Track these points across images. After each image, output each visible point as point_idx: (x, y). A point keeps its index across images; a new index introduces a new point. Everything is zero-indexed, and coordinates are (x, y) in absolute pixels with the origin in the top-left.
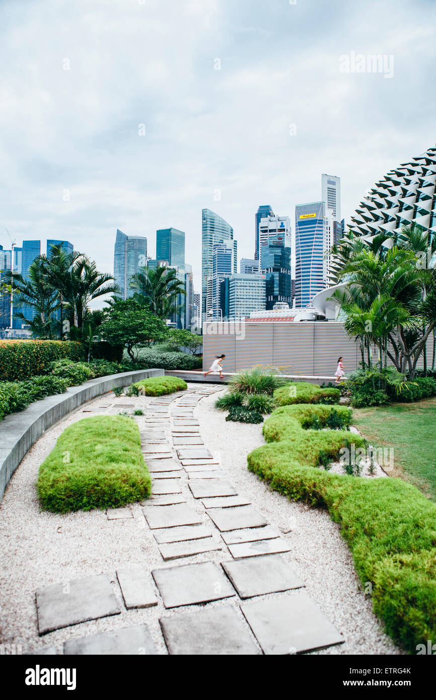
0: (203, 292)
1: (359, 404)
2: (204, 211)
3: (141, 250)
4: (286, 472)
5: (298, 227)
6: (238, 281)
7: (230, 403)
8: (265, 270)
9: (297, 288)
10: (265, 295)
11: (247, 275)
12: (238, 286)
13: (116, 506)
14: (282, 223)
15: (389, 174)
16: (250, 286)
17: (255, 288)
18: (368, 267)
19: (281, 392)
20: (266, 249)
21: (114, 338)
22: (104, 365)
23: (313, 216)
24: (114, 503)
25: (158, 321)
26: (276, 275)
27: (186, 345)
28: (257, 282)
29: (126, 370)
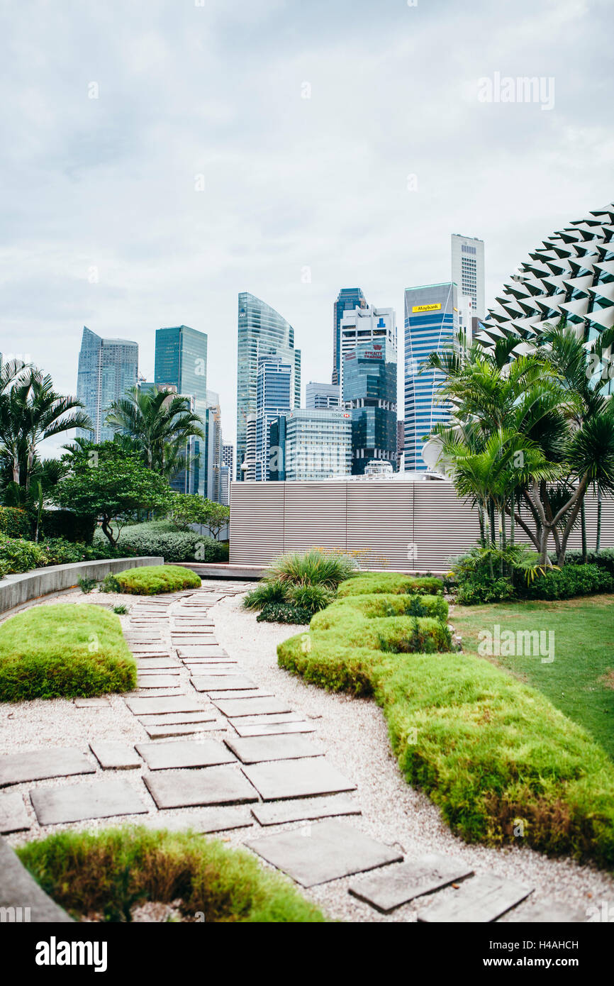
0: (238, 443)
1: (468, 599)
2: (242, 297)
3: (128, 364)
4: (324, 655)
5: (410, 328)
6: (302, 423)
7: (266, 598)
8: (351, 404)
9: (407, 436)
10: (350, 447)
11: (319, 411)
12: (301, 431)
13: (88, 695)
14: (381, 320)
15: (551, 238)
16: (323, 432)
17: (332, 435)
18: (481, 386)
19: (349, 585)
20: (353, 365)
21: (78, 504)
22: (63, 547)
23: (436, 308)
24: (85, 690)
25: (154, 478)
26: (371, 411)
27: (202, 520)
28: (337, 425)
29: (99, 557)
